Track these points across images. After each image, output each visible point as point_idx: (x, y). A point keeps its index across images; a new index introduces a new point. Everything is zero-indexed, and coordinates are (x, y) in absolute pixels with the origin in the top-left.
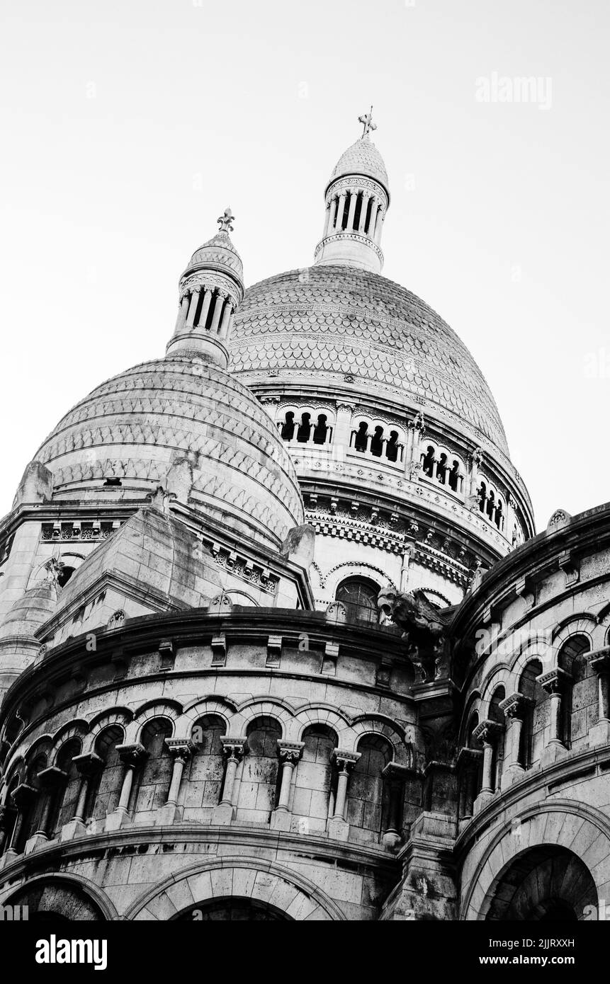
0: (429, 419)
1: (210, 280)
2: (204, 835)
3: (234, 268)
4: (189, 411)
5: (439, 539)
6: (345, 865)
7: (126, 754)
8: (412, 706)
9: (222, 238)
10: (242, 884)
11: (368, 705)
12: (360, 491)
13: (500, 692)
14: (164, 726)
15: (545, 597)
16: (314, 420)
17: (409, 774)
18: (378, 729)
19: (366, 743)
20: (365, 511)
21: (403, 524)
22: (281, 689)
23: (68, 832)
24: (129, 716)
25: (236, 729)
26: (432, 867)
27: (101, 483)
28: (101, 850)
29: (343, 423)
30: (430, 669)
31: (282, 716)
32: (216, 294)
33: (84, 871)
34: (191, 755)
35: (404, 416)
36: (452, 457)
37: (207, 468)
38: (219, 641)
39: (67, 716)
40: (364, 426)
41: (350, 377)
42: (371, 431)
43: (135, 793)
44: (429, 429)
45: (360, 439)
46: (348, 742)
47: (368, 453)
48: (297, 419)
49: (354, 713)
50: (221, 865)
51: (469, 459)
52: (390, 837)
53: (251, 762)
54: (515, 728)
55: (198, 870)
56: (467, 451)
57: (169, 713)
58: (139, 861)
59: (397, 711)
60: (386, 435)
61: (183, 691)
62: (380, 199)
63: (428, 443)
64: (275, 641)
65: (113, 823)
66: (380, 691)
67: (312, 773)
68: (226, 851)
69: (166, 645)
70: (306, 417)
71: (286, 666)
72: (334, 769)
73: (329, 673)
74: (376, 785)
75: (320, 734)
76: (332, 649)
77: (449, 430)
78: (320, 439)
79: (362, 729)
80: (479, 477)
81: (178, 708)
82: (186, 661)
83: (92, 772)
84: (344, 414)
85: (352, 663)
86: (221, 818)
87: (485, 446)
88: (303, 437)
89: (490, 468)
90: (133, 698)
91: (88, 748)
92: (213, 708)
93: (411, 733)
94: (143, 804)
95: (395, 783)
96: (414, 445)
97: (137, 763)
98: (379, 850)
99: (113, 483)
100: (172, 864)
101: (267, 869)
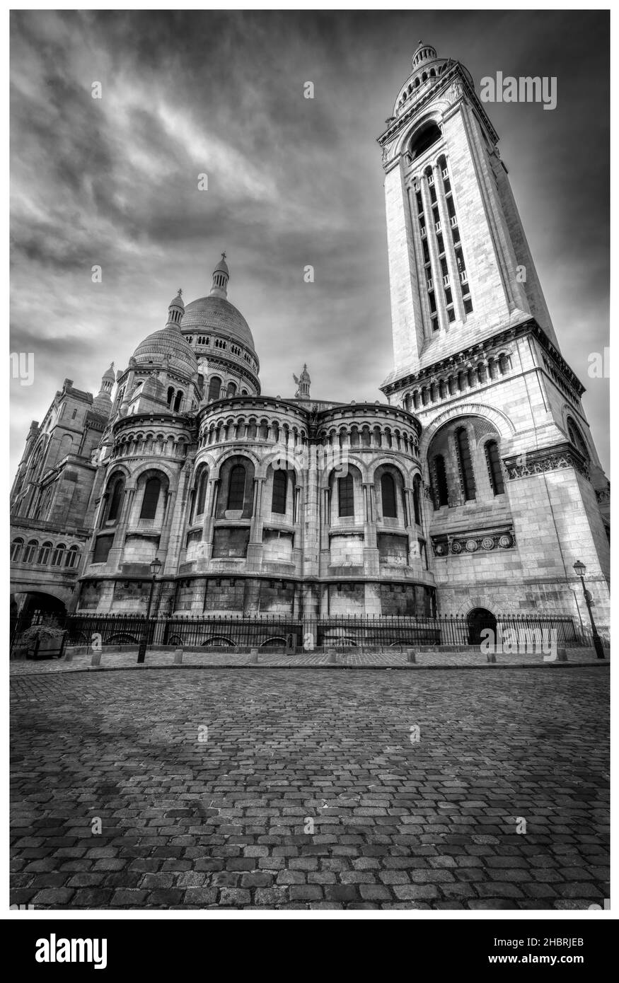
0: (233, 339)
1: (176, 309)
2: (148, 457)
3: (181, 306)
4: (168, 344)
5: (234, 368)
6: (175, 462)
7: (134, 441)
8: (190, 432)
9: (179, 297)
10: (155, 466)
11: (181, 432)
12: (216, 357)
13: (206, 428)
14: (141, 436)
15: (216, 412)
16: (206, 339)
17: (189, 445)
18: (182, 436)
19: (180, 439)
20: (217, 361)
21: (226, 364)
22: (164, 429)
23: (123, 456)
24: (135, 434)
25: (155, 437)
26: (190, 462)
27: (148, 362)
28: (128, 460)
29: (213, 340)
30: (192, 425)
31: (164, 434)
32: (177, 312)
33: (126, 463)
34: (146, 442)
35: (227, 338)
36: (238, 348)
37: (173, 358)
38: (152, 419)
39: (123, 432)
40: (217, 340)
41: (214, 328)
42: (219, 341)
43: (136, 448)
44: (233, 341)
45: (217, 343)
46: (176, 439)
47: (218, 347)
48: (202, 338)
49: (178, 433)
50: (151, 463)
51: (243, 348)
52: (184, 456)
53: (158, 443)
54: (209, 435)
55: (147, 464)
56: (242, 346)
57: (142, 433)
58: (136, 462)
59: (187, 433)
60: (223, 342)
61: (145, 429)
62: (226, 277)
63: (233, 344)
64: (163, 420)
65: (131, 454)
66: (183, 429)
67: (170, 445)
68: (152, 460)
69: (141, 420)
70: (204, 338)
71: (165, 424)
72: (174, 444)
73: (173, 425)
74: (182, 446)
75: (171, 437)
76: (174, 421)
77: (238, 342)
78: (207, 343)
79: (179, 436)
80: (245, 352)
81: (144, 433)
82: (146, 423)
83: (128, 444)
84: (213, 337)
85: (178, 423)
86: (151, 454)
87: (246, 345)
88: (203, 343)
89: (247, 350)
90: (135, 430)
91: (127, 440)
92: (150, 433)
93: (190, 437)
94: (138, 451)
95: (186, 446)
96: (229, 345)
97: (137, 443)
98: (181, 459)
99: (151, 362)
100: (142, 463)
101: (160, 463)
